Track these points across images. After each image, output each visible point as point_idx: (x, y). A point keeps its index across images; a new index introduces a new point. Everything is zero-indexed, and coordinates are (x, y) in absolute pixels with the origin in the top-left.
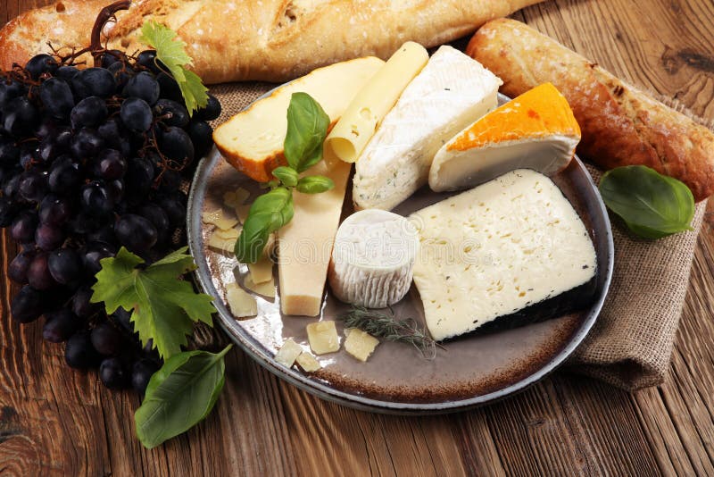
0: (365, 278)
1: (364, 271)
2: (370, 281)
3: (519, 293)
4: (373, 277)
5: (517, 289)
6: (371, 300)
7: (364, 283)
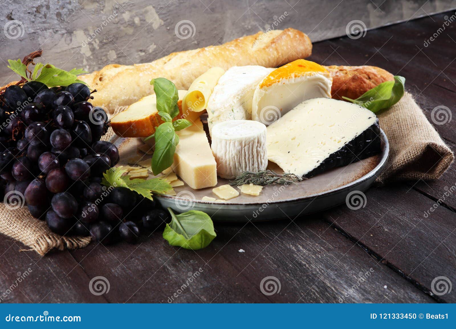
0: (240, 147)
1: (238, 141)
2: (243, 149)
3: (337, 142)
4: (245, 146)
5: (335, 141)
6: (248, 169)
7: (240, 152)
